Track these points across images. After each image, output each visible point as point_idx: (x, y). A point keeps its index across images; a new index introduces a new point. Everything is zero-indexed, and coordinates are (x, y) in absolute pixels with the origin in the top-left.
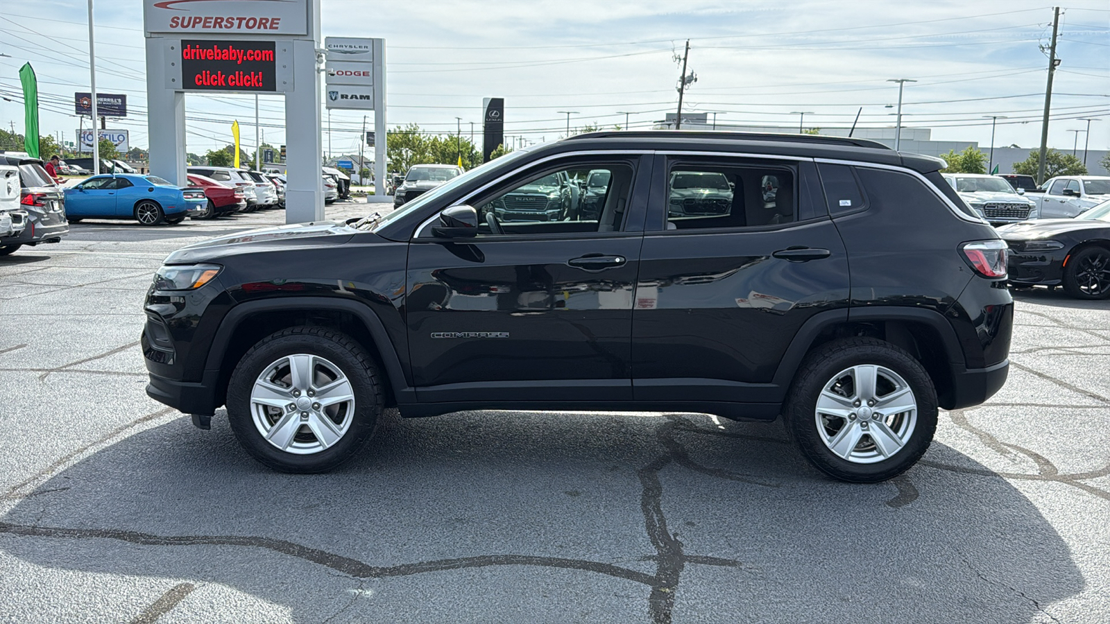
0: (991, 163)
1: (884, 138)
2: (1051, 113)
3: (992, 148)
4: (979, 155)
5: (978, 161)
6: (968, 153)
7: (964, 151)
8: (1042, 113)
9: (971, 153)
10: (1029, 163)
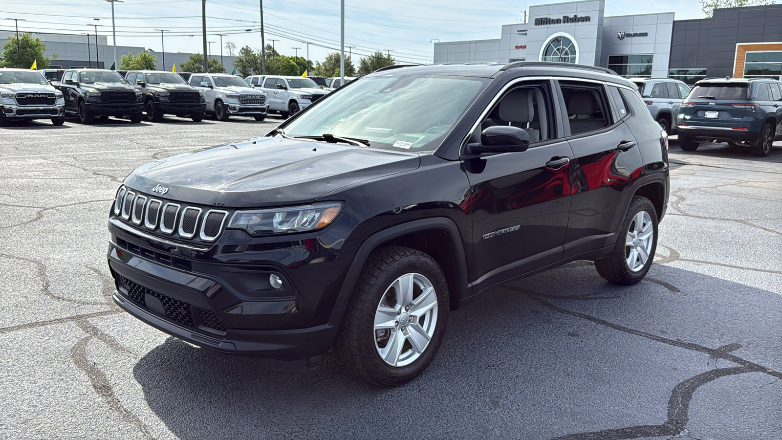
0: (164, 63)
1: (72, 42)
2: (207, 30)
3: (163, 53)
4: (150, 57)
5: (151, 61)
6: (143, 55)
7: (140, 54)
8: (202, 30)
9: (145, 55)
10: (190, 64)
